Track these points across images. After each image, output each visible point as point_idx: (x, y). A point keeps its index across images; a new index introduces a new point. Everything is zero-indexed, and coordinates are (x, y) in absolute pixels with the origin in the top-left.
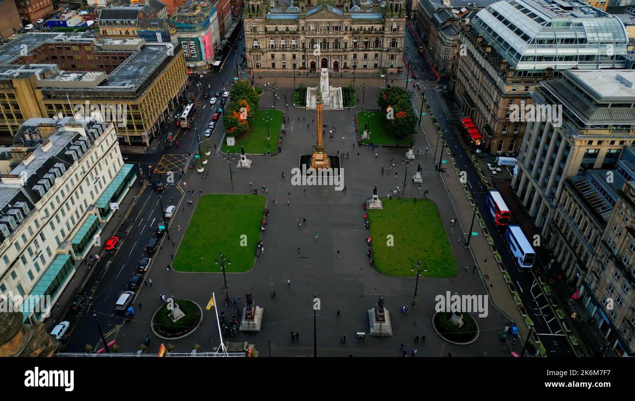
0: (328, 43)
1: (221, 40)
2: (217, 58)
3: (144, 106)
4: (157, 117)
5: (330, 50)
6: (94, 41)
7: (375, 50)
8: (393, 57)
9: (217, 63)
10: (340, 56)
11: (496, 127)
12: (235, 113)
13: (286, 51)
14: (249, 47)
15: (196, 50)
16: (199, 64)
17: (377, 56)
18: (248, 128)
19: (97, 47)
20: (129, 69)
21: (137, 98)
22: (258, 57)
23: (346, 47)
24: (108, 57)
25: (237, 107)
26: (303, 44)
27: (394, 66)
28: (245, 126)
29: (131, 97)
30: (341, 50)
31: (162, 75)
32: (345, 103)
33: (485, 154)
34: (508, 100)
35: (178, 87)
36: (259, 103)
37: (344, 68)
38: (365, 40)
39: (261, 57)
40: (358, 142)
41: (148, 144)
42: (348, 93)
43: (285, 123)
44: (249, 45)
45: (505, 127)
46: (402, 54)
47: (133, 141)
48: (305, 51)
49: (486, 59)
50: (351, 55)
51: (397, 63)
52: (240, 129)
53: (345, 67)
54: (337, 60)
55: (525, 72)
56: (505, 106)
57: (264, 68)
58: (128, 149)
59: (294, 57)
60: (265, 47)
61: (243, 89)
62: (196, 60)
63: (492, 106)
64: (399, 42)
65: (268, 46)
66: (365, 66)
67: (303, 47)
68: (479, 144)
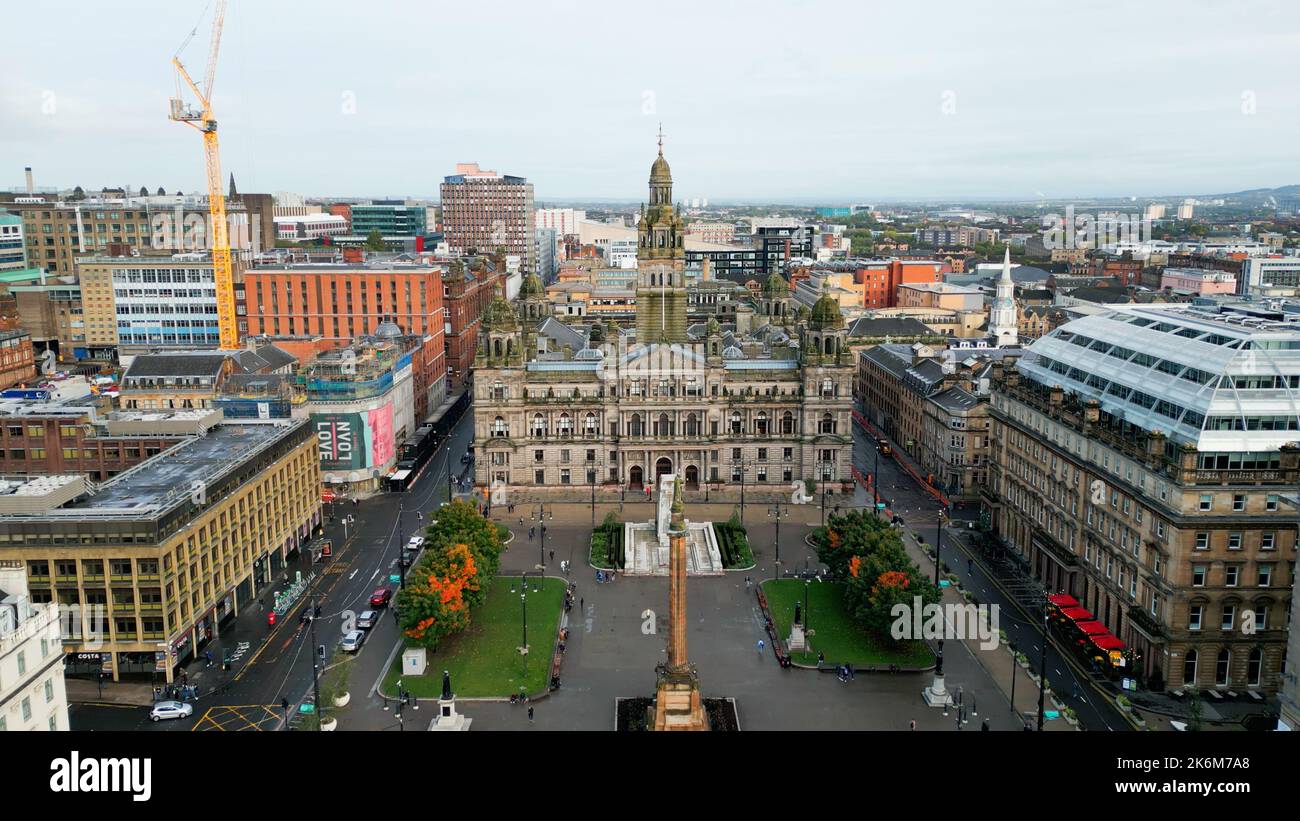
0: (673, 423)
1: (417, 427)
2: (403, 463)
3: (175, 564)
4: (214, 598)
5: (677, 439)
6: (90, 413)
7: (784, 441)
8: (829, 455)
9: (402, 475)
10: (703, 454)
11: (1169, 613)
12: (433, 579)
13: (572, 442)
14: (482, 435)
15: (352, 443)
16: (355, 476)
17: (790, 454)
18: (467, 620)
19: (96, 427)
20: (161, 471)
21: (159, 540)
22: (503, 458)
23: (714, 432)
24: (117, 453)
25: (441, 563)
26: (614, 425)
27: (832, 478)
28: (461, 615)
29: (143, 535)
30: (704, 439)
31: (250, 486)
32: (726, 558)
33: (1150, 693)
34: (1192, 533)
35: (289, 525)
36: (501, 558)
37: (712, 482)
38: (759, 418)
39: (511, 457)
40: (780, 660)
41: (170, 678)
42: (731, 536)
43: (569, 609)
44: (482, 429)
45: (1196, 610)
46: (850, 447)
47: (125, 669)
48: (616, 442)
49: (1091, 436)
50: (726, 452)
51: (838, 469)
52: (444, 624)
53: (715, 479)
54: (695, 463)
55: (1223, 459)
56: (1187, 551)
57: (515, 484)
58: (104, 694)
59: (591, 456)
60: (522, 433)
61: (460, 521)
62: (349, 467)
63: (1142, 555)
64: (840, 421)
65: (529, 432)
66: (762, 477)
67: (614, 432)
68: (1123, 663)
